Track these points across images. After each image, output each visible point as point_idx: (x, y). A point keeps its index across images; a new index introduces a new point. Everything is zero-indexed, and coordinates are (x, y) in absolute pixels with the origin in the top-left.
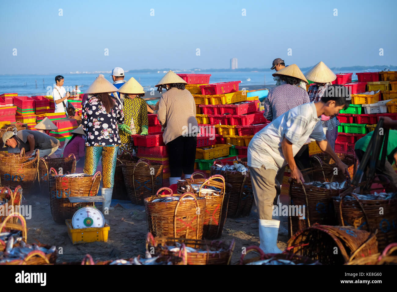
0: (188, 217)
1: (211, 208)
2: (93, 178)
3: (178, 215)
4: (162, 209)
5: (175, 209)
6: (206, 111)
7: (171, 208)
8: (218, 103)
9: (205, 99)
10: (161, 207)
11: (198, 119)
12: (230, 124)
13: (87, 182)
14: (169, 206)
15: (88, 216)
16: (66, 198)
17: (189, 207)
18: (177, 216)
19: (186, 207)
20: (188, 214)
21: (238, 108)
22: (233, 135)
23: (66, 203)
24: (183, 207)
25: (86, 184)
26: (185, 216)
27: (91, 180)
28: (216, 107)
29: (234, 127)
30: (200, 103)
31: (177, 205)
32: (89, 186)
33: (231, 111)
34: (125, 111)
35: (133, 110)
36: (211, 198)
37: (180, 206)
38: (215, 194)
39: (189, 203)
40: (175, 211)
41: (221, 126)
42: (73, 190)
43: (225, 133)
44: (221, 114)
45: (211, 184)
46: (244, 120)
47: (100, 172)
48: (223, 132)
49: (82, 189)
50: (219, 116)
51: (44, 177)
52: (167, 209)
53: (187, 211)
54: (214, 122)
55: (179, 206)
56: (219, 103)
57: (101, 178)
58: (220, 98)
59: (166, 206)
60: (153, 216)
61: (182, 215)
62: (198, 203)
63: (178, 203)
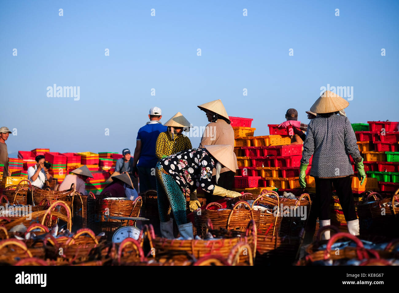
0: (241, 228)
1: (264, 227)
2: (134, 202)
3: (231, 225)
4: (214, 218)
5: (228, 218)
6: (248, 154)
7: (224, 217)
8: (260, 145)
9: (247, 140)
10: (213, 216)
11: (240, 162)
12: (273, 165)
13: (128, 205)
14: (221, 215)
15: (129, 235)
16: (104, 222)
17: (243, 217)
18: (230, 227)
19: (240, 217)
20: (242, 224)
21: (283, 149)
22: (276, 177)
23: (104, 227)
24: (237, 216)
25: (127, 208)
26: (238, 227)
27: (132, 204)
28: (259, 148)
29: (278, 168)
30: (243, 145)
31: (230, 214)
32: (129, 210)
33: (275, 153)
34: (169, 146)
35: (176, 146)
36: (263, 216)
37: (234, 215)
38: (268, 211)
39: (244, 213)
40: (228, 220)
41: (263, 168)
42: (112, 213)
43: (268, 175)
44: (264, 156)
45: (264, 200)
46: (288, 161)
47: (141, 197)
48: (266, 174)
49: (122, 213)
50: (263, 158)
51: (78, 212)
52: (219, 218)
53: (241, 221)
54: (256, 164)
55: (232, 215)
56: (262, 144)
57: (142, 204)
58: (264, 140)
59: (218, 215)
60: (204, 226)
61: (235, 226)
62: (252, 213)
63: (231, 211)
